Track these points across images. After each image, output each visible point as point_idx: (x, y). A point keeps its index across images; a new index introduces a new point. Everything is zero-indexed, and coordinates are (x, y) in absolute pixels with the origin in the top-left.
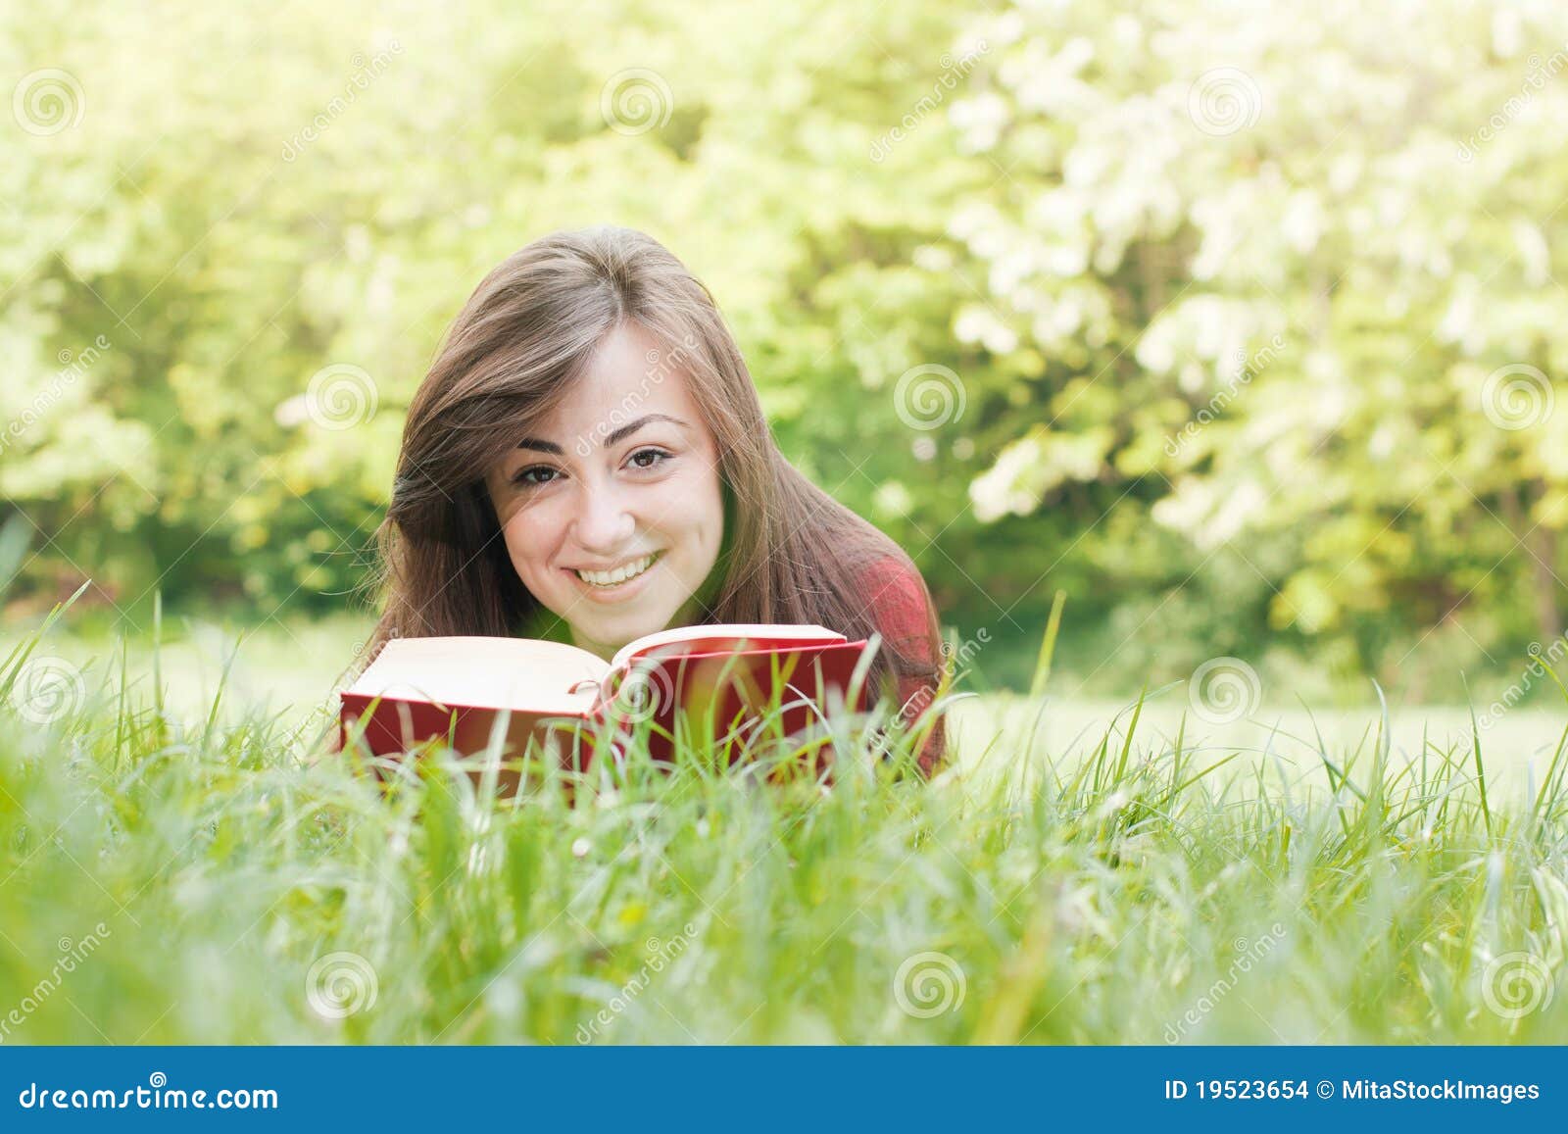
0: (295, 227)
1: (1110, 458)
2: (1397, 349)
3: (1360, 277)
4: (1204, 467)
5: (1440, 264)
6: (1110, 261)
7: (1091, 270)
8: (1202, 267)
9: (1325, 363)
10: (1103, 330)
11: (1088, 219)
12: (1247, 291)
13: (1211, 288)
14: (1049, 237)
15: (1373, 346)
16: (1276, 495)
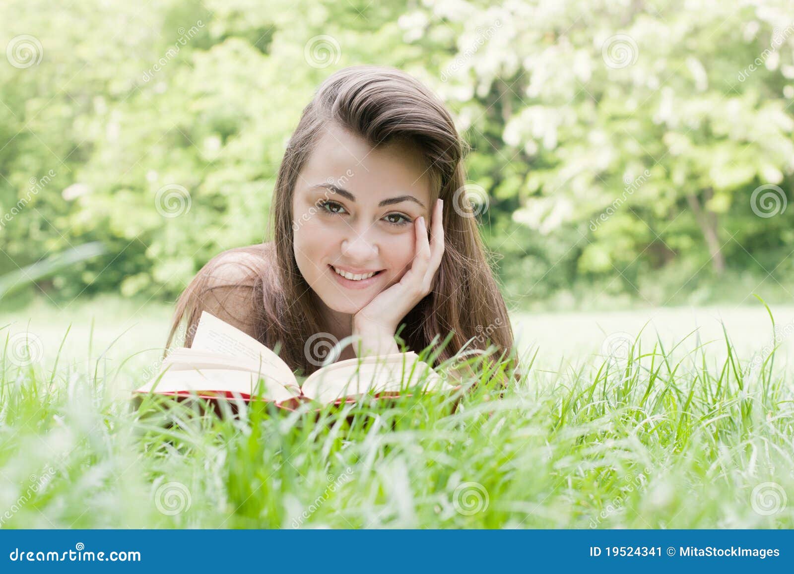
0: (68, 98)
1: (491, 192)
2: (633, 126)
3: (613, 92)
4: (538, 194)
5: (653, 83)
6: (484, 91)
7: (476, 98)
8: (532, 91)
9: (598, 137)
10: (482, 126)
11: (472, 71)
12: (555, 101)
13: (537, 102)
14: (453, 82)
15: (621, 126)
16: (578, 206)
